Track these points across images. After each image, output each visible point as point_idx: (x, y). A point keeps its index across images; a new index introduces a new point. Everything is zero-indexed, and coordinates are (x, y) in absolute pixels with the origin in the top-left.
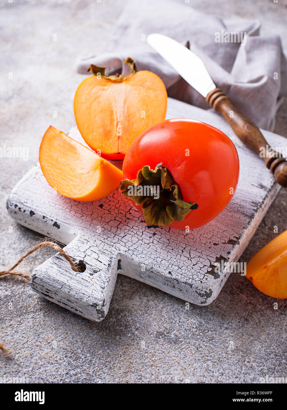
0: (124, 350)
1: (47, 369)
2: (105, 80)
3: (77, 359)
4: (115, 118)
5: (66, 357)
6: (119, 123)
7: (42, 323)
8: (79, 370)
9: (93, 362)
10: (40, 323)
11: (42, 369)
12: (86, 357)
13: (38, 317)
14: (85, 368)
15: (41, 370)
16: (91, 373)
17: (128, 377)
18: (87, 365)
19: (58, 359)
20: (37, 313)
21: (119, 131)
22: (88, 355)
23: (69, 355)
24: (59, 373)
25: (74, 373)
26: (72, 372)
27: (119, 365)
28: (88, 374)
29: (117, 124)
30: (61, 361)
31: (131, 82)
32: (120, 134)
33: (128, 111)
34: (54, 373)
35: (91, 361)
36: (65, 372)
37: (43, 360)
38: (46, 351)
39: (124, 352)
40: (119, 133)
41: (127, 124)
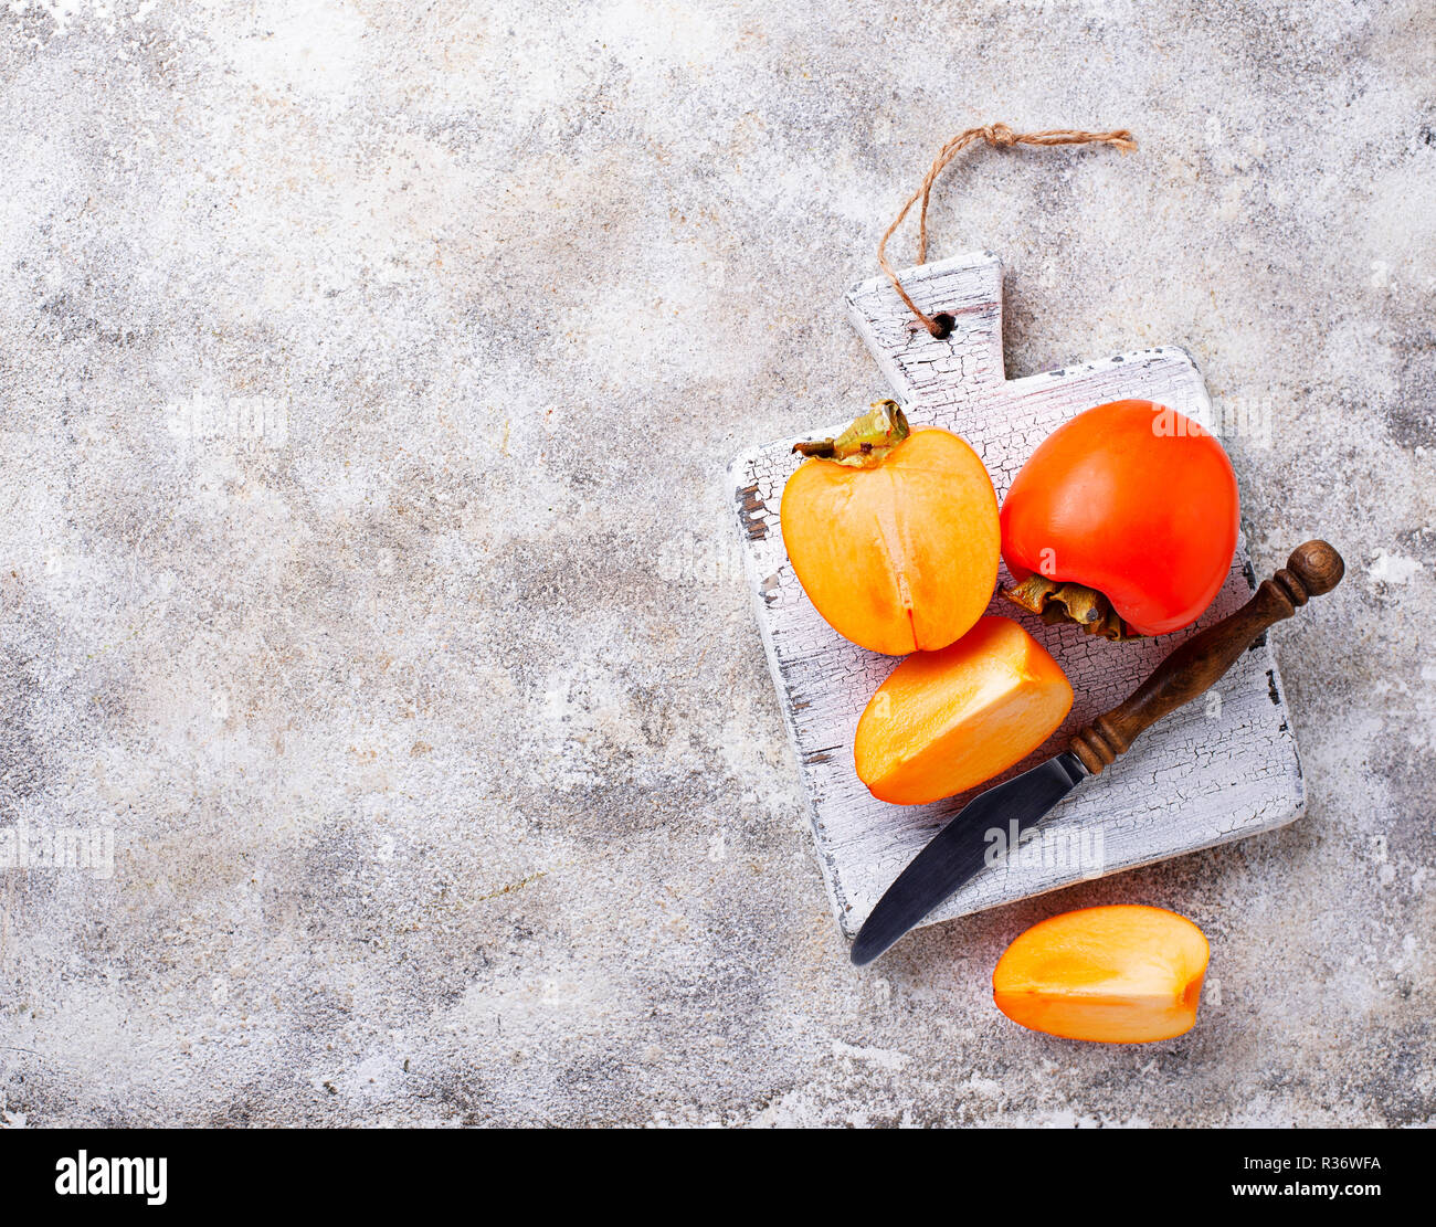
0: (815, 925)
1: (675, 953)
2: (840, 470)
3: (730, 936)
4: (890, 567)
5: (710, 931)
6: (902, 576)
7: (666, 853)
8: (732, 961)
9: (758, 945)
10: (661, 853)
11: (667, 953)
12: (745, 934)
13: (659, 839)
14: (742, 956)
15: (664, 956)
16: (752, 967)
17: (818, 980)
18: (747, 951)
19: (695, 934)
20: (657, 832)
21: (903, 596)
22: (750, 930)
23: (715, 928)
24: (697, 964)
25: (724, 964)
26: (720, 963)
27: (803, 955)
28: (747, 969)
29: (898, 580)
30: (700, 940)
31: (902, 465)
32: (911, 605)
33: (914, 542)
34: (688, 964)
35: (754, 942)
36: (708, 963)
37: (669, 935)
38: (675, 916)
39: (816, 929)
40: (907, 602)
41: (919, 576)
